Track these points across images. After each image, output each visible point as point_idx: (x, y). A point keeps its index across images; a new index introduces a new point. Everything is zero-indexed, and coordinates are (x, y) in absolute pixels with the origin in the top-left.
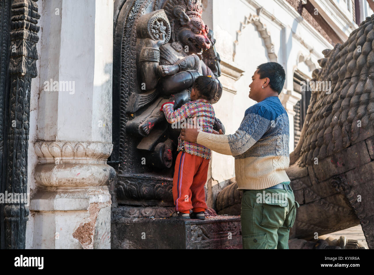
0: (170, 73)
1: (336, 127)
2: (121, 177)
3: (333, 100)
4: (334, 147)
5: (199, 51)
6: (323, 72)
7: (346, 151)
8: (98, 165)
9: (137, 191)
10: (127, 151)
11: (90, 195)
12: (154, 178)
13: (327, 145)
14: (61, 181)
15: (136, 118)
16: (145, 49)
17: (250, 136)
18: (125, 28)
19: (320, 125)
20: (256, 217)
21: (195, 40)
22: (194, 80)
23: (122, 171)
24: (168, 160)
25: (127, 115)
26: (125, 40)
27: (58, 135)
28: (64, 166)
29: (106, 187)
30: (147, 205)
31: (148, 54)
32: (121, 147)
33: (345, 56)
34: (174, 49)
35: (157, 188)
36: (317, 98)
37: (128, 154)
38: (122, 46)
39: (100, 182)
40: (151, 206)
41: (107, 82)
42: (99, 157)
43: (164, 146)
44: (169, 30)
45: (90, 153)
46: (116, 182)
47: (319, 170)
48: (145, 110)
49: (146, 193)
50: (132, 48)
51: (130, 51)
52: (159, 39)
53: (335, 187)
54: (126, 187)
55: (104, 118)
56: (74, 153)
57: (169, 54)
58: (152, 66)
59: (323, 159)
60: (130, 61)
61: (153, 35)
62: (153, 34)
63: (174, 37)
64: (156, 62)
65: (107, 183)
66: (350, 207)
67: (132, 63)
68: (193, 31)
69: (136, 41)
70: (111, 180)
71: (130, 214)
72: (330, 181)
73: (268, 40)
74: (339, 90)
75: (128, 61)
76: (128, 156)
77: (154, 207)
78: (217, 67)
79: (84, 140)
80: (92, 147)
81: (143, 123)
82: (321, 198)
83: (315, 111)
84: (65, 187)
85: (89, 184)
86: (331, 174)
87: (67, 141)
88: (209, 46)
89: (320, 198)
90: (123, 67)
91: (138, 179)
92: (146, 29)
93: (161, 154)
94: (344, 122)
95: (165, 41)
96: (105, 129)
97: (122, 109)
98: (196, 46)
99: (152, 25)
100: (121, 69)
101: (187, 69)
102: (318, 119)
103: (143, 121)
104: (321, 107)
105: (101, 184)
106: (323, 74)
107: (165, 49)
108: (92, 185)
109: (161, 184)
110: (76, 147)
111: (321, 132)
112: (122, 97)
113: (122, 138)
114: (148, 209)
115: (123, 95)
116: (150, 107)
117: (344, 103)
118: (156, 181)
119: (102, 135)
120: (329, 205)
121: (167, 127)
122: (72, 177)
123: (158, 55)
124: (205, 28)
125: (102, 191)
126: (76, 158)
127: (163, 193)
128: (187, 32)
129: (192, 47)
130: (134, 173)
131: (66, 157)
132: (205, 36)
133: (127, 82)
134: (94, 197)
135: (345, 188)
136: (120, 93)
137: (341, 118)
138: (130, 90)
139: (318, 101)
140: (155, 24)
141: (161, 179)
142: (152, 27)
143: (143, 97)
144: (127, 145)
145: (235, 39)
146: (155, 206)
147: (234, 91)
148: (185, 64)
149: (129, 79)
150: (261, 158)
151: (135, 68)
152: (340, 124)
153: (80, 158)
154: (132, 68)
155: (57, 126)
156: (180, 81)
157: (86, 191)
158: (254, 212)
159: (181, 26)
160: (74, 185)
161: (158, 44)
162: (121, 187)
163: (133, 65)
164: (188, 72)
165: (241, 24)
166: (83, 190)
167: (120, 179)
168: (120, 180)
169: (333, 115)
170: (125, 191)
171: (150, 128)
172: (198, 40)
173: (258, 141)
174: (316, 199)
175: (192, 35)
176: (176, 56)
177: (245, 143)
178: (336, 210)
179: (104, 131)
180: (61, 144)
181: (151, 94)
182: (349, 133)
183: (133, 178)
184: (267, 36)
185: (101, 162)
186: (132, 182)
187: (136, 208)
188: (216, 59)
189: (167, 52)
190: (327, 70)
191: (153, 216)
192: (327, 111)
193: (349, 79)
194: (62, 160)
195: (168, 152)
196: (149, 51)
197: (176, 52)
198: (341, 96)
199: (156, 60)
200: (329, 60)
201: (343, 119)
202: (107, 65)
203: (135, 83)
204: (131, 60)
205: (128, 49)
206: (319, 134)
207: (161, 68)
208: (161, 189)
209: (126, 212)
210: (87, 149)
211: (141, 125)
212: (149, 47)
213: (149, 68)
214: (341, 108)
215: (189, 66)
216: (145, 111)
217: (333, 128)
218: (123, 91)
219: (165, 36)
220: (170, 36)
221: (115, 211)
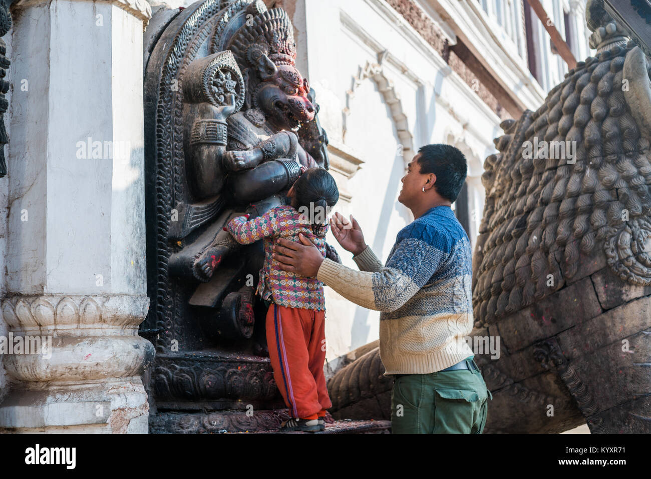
0: (249, 164)
1: (537, 255)
2: (163, 358)
3: (528, 208)
4: (535, 291)
5: (294, 126)
6: (504, 159)
7: (557, 296)
8: (123, 337)
9: (193, 383)
10: (171, 310)
11: (111, 394)
12: (223, 358)
13: (522, 288)
14: (56, 371)
15: (186, 248)
16: (200, 123)
17: (410, 279)
18: (162, 84)
19: (506, 252)
20: (423, 424)
21: (287, 105)
22: (290, 176)
23: (163, 347)
24: (246, 324)
25: (170, 243)
26: (162, 106)
27: (48, 284)
28: (60, 342)
29: (138, 378)
30: (212, 409)
31: (207, 131)
32: (160, 303)
33: (543, 130)
34: (251, 121)
35: (230, 376)
36: (496, 206)
37: (173, 315)
38: (157, 118)
39: (128, 369)
40: (220, 410)
41: (136, 183)
42: (125, 322)
43: (239, 298)
44: (242, 88)
45: (109, 315)
46: (153, 368)
47: (510, 332)
48: (202, 234)
49: (210, 386)
50: (176, 120)
51: (173, 126)
52: (226, 104)
53: (540, 361)
54: (173, 377)
55: (132, 250)
56: (79, 316)
57: (243, 130)
58: (214, 152)
59: (516, 312)
60: (173, 143)
61: (214, 96)
62: (213, 94)
63: (250, 100)
64: (222, 145)
65: (141, 372)
66: (566, 395)
67: (176, 149)
68: (283, 88)
69: (182, 109)
70: (147, 366)
71: (182, 428)
72: (529, 350)
73: (396, 107)
74: (537, 190)
75: (169, 145)
76: (173, 319)
77: (224, 412)
78: (322, 154)
79: (98, 292)
80: (113, 304)
81: (201, 258)
82: (515, 383)
83: (494, 227)
84: (64, 380)
85: (108, 373)
86: (532, 338)
87: (64, 294)
88: (311, 115)
89: (512, 381)
90: (160, 155)
91: (193, 360)
92: (201, 86)
93: (234, 313)
94: (551, 245)
95: (236, 107)
96: (134, 270)
97: (160, 232)
98: (290, 115)
99: (212, 78)
100: (157, 159)
101: (277, 157)
102: (503, 242)
103: (200, 253)
104: (505, 219)
105: (130, 373)
106: (504, 163)
107: (235, 122)
108: (114, 375)
109: (237, 368)
110: (83, 306)
111: (509, 265)
112: (160, 211)
113: (161, 286)
114: (215, 416)
115: (161, 206)
116: (210, 228)
117: (548, 212)
118: (227, 364)
119: (130, 281)
120: (529, 393)
121: (244, 263)
122: (77, 362)
123: (224, 132)
124: (304, 84)
125: (131, 387)
126: (82, 326)
127: (240, 385)
128: (273, 92)
129: (283, 117)
130: (186, 351)
131: (64, 324)
132: (304, 98)
133: (169, 184)
134: (118, 399)
135: (557, 362)
136: (156, 202)
137: (545, 239)
138: (174, 197)
139: (497, 210)
140: (218, 75)
141: (236, 359)
142: (212, 82)
143: (197, 209)
144: (171, 299)
145: (344, 105)
146: (226, 410)
147: (347, 198)
148: (274, 148)
149: (172, 178)
150: (429, 317)
151: (182, 157)
152: (543, 249)
153: (90, 326)
154: (177, 156)
155: (45, 266)
156: (265, 178)
157: (102, 388)
158: (419, 415)
159: (262, 80)
160: (81, 377)
161: (224, 112)
162: (163, 376)
163: (177, 151)
164: (279, 162)
165: (353, 80)
166: (98, 385)
167: (161, 362)
168: (161, 365)
169: (530, 234)
170: (169, 385)
171: (213, 265)
172: (293, 106)
173: (423, 288)
174: (506, 384)
175: (282, 97)
176: (255, 134)
177: (402, 292)
178: (542, 402)
179: (132, 274)
180: (54, 301)
181: (212, 204)
182: (561, 264)
183: (186, 360)
184: (395, 100)
185: (129, 331)
186: (183, 368)
187: (192, 415)
188: (321, 139)
189: (239, 127)
190: (511, 155)
191: (224, 428)
192: (518, 227)
193: (554, 171)
194: (55, 330)
195: (247, 309)
196: (208, 125)
197: (254, 126)
198: (542, 199)
199: (221, 142)
200: (515, 138)
201: (549, 240)
202: (134, 151)
203: (182, 185)
204: (175, 143)
205: (169, 122)
206: (506, 268)
207: (232, 156)
208: (236, 378)
209: (173, 423)
210: (103, 309)
211: (196, 261)
212: (208, 118)
213: (209, 156)
214: (544, 221)
215: (280, 152)
216: (202, 236)
217: (531, 256)
218: (161, 200)
219: (236, 98)
220: (243, 98)
221: (153, 423)
